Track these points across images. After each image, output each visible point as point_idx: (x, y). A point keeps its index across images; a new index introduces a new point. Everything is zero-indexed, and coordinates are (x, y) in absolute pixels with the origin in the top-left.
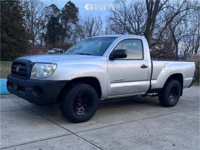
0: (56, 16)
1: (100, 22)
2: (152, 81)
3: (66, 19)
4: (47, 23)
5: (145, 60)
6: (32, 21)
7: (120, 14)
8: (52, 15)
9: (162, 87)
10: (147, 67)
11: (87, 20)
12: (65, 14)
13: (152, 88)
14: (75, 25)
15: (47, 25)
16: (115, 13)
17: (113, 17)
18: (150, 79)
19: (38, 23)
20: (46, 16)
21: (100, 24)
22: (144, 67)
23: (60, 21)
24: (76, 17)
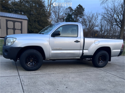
0: (71, 13)
1: (97, 16)
2: (84, 50)
3: (76, 15)
4: (66, 18)
5: (79, 38)
6: (58, 17)
7: (111, 10)
8: (69, 13)
9: (92, 55)
10: (79, 42)
11: (89, 15)
12: (76, 12)
13: (84, 55)
14: (81, 19)
15: (66, 19)
16: (107, 10)
17: (106, 12)
18: (82, 49)
19: (61, 18)
20: (66, 14)
21: (97, 17)
22: (77, 41)
23: (73, 17)
24: (83, 14)
